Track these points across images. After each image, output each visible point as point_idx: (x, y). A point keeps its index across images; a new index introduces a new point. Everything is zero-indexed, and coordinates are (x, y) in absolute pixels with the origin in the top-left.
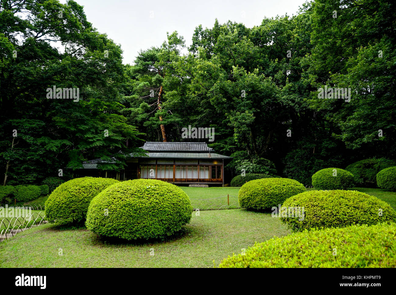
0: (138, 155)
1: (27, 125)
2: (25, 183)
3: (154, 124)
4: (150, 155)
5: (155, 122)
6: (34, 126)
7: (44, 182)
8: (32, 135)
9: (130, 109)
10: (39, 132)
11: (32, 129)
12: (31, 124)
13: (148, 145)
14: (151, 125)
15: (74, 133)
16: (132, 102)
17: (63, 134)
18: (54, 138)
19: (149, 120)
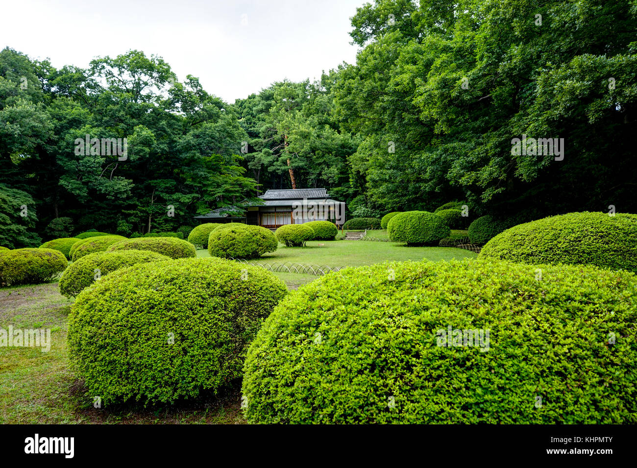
0: (257, 204)
1: (163, 185)
2: (165, 231)
3: (278, 169)
4: (268, 203)
5: (279, 167)
6: (168, 185)
7: (179, 229)
8: (167, 192)
9: (253, 154)
10: (172, 190)
11: (166, 188)
12: (165, 184)
13: (269, 193)
14: (275, 170)
15: (200, 188)
16: (256, 146)
17: (190, 189)
18: (185, 193)
19: (274, 166)
